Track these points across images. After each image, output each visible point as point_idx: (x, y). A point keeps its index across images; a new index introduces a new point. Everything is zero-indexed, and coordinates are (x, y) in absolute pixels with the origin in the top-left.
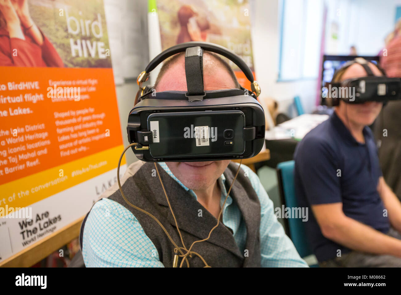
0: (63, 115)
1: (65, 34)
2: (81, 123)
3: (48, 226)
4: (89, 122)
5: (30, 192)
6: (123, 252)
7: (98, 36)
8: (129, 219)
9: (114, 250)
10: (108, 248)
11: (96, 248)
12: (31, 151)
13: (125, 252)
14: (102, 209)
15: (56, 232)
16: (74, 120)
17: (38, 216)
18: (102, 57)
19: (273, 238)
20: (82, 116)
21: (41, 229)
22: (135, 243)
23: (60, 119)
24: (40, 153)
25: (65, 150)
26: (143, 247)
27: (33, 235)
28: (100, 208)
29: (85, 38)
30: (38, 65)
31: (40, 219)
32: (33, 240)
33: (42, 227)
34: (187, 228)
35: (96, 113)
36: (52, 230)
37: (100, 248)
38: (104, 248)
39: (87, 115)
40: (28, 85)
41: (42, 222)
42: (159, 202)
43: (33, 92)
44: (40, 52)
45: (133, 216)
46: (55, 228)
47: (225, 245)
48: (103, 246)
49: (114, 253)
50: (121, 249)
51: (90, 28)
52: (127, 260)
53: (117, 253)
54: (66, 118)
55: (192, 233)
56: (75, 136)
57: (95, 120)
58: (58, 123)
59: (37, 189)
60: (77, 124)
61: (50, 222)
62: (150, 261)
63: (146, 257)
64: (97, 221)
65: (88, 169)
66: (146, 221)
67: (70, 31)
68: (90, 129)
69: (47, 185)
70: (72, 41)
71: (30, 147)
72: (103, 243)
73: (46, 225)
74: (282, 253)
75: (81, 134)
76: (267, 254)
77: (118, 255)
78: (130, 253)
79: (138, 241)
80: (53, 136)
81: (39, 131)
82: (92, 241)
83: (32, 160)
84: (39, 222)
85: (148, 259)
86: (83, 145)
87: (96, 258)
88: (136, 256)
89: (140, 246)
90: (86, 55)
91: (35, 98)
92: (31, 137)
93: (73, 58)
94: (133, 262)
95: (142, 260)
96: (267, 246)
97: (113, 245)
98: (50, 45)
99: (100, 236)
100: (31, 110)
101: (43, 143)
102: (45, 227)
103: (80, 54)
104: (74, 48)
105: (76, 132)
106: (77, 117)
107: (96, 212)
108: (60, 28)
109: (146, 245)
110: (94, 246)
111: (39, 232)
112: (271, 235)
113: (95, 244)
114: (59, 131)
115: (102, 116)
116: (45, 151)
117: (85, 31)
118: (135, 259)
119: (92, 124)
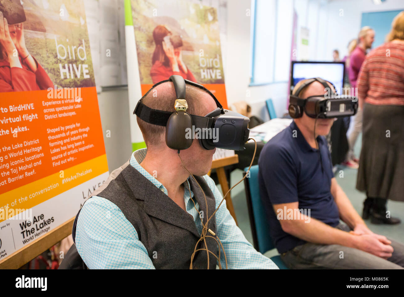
0: (54, 130)
1: (55, 60)
2: (70, 136)
3: (43, 227)
4: (76, 135)
5: (28, 198)
6: (112, 234)
7: (83, 59)
8: (115, 209)
9: (105, 233)
10: (100, 232)
11: (91, 233)
12: (28, 163)
13: (113, 234)
14: (93, 204)
15: (50, 232)
16: (63, 135)
17: (35, 218)
18: (87, 77)
19: (227, 226)
20: (70, 130)
21: (38, 230)
22: (120, 227)
23: (52, 134)
24: (35, 164)
25: (56, 161)
26: (127, 229)
27: (32, 235)
28: (91, 203)
29: (71, 62)
30: (33, 89)
31: (37, 221)
32: (31, 238)
33: (38, 227)
34: (159, 216)
35: (81, 127)
36: (46, 230)
37: (94, 233)
38: (96, 232)
39: (74, 129)
40: (25, 107)
41: (38, 223)
42: (137, 198)
43: (29, 112)
44: (34, 77)
45: (118, 208)
46: (49, 228)
47: (189, 227)
48: (96, 230)
49: (105, 235)
50: (111, 232)
51: (76, 53)
52: (115, 239)
53: (108, 235)
54: (57, 133)
55: (163, 219)
56: (64, 148)
57: (81, 134)
58: (50, 138)
59: (34, 195)
60: (66, 137)
61: (45, 224)
62: (133, 240)
63: (130, 237)
64: (90, 212)
65: (75, 177)
66: (127, 210)
67: (59, 57)
68: (77, 141)
69: (42, 192)
70: (60, 66)
71: (28, 159)
72: (96, 229)
73: (41, 226)
74: (234, 237)
75: (69, 147)
76: (223, 239)
77: (108, 237)
78: (117, 234)
79: (122, 225)
80: (46, 149)
81: (35, 146)
82: (87, 228)
83: (29, 170)
84: (36, 223)
85: (131, 238)
86: (71, 155)
87: (90, 241)
88: (122, 236)
89: (125, 229)
90: (72, 77)
91: (31, 118)
92: (28, 151)
93: (62, 80)
94: (120, 241)
95: (127, 239)
96: (222, 232)
97: (104, 229)
98: (43, 70)
99: (93, 223)
100: (27, 128)
101: (38, 156)
102: (41, 228)
103: (68, 77)
104: (62, 71)
105: (65, 145)
106: (65, 131)
107: (88, 207)
108: (50, 55)
109: (129, 228)
110: (88, 232)
111: (36, 232)
112: (226, 224)
113: (89, 230)
114: (51, 145)
115: (87, 129)
116: (40, 163)
117: (72, 56)
118: (121, 238)
119: (79, 137)
